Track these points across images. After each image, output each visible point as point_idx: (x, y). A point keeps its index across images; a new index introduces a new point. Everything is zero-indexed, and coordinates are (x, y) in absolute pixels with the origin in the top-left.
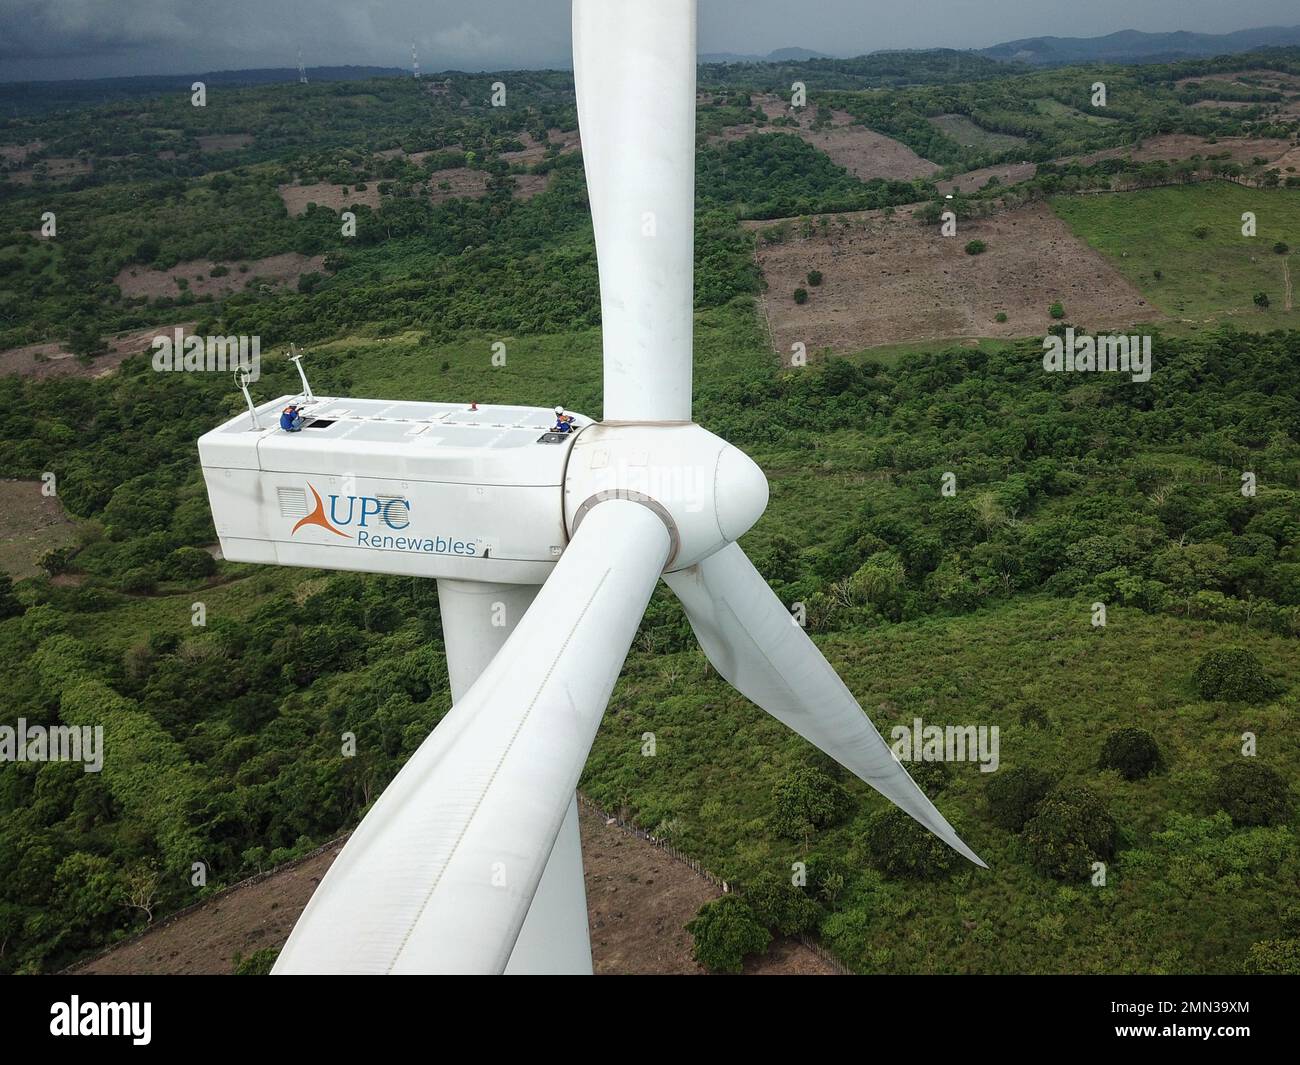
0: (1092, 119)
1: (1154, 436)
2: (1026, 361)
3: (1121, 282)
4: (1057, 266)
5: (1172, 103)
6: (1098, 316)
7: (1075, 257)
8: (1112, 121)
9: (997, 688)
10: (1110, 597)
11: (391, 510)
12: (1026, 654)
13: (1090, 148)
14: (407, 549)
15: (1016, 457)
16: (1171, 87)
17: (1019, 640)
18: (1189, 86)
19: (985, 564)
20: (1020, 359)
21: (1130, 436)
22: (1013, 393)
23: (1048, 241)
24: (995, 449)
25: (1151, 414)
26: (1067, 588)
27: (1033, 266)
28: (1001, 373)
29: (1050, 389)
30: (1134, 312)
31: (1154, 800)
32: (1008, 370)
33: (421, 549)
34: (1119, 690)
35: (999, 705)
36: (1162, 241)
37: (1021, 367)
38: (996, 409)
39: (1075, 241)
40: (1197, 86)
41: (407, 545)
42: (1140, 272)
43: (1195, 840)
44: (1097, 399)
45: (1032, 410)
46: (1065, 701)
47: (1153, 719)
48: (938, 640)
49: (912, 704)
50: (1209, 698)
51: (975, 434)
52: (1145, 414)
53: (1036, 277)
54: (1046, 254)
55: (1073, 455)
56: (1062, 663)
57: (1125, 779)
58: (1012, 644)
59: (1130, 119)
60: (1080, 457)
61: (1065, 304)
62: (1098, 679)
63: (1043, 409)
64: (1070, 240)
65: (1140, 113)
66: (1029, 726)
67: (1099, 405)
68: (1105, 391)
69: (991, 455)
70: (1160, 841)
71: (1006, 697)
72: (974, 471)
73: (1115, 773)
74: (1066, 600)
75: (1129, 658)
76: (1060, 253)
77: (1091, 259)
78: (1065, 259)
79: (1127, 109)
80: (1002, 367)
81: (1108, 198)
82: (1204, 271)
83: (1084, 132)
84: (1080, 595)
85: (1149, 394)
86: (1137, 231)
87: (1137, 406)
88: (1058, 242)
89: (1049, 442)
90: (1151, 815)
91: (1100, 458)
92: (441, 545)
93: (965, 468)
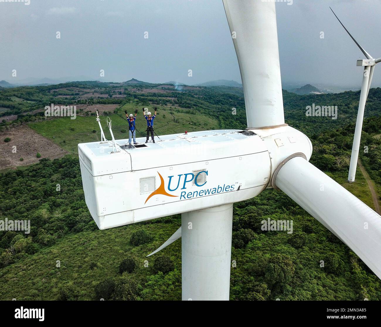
0: (29, 102)
1: (79, 185)
2: (35, 171)
3: (55, 145)
4: (35, 143)
5: (51, 97)
6: (51, 155)
7: (39, 139)
8: (35, 102)
9: (77, 262)
10: (94, 228)
11: (198, 178)
12: (81, 250)
13: (31, 110)
14: (204, 195)
15: (42, 199)
16: (49, 92)
17: (76, 247)
18: (54, 92)
19: (53, 229)
20: (33, 170)
21: (72, 186)
22: (34, 181)
23: (30, 136)
24: (34, 197)
25: (76, 179)
26: (80, 229)
27: (27, 144)
28: (28, 176)
29: (45, 178)
30: (60, 153)
31: (140, 276)
32: (30, 174)
33: (211, 194)
34: (112, 251)
35: (80, 267)
36: (63, 133)
37: (34, 173)
38: (30, 186)
39: (38, 135)
40: (56, 92)
41: (204, 194)
42: (59, 142)
43: (157, 281)
44: (60, 178)
45: (42, 184)
46: (98, 259)
47: (126, 255)
48: (50, 255)
49: (53, 276)
50: (137, 245)
51: (26, 195)
52: (75, 179)
53: (29, 146)
54: (31, 140)
55: (58, 194)
56: (92, 249)
57: (129, 273)
58: (74, 249)
59: (40, 101)
60: (61, 195)
61: (40, 153)
62: (105, 250)
63: (45, 183)
64: (36, 135)
65: (43, 99)
66: (94, 269)
67: (61, 179)
68: (62, 175)
69: (34, 200)
70: (148, 285)
71: (81, 264)
72: (30, 205)
73: (126, 273)
74: (81, 233)
75: (109, 242)
76: (35, 139)
77: (45, 140)
78: (37, 140)
79: (39, 99)
80: (28, 173)
81: (45, 122)
82: (77, 139)
83: (27, 105)
84: (85, 230)
85: (74, 174)
86: (56, 131)
87: (72, 177)
88: (33, 136)
89: (50, 192)
90: (141, 280)
91: (67, 193)
92: (220, 189)
93: (27, 205)
